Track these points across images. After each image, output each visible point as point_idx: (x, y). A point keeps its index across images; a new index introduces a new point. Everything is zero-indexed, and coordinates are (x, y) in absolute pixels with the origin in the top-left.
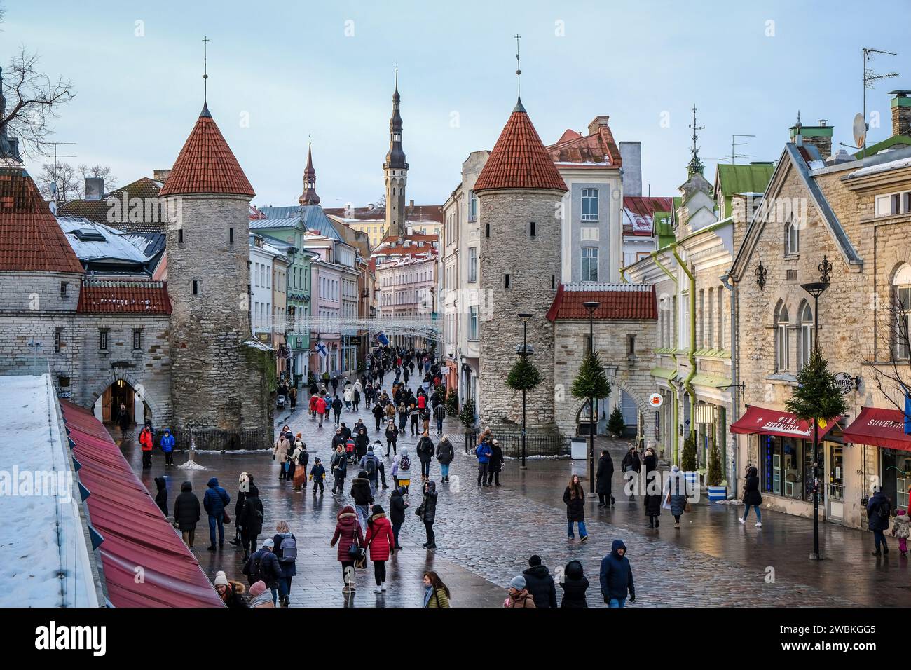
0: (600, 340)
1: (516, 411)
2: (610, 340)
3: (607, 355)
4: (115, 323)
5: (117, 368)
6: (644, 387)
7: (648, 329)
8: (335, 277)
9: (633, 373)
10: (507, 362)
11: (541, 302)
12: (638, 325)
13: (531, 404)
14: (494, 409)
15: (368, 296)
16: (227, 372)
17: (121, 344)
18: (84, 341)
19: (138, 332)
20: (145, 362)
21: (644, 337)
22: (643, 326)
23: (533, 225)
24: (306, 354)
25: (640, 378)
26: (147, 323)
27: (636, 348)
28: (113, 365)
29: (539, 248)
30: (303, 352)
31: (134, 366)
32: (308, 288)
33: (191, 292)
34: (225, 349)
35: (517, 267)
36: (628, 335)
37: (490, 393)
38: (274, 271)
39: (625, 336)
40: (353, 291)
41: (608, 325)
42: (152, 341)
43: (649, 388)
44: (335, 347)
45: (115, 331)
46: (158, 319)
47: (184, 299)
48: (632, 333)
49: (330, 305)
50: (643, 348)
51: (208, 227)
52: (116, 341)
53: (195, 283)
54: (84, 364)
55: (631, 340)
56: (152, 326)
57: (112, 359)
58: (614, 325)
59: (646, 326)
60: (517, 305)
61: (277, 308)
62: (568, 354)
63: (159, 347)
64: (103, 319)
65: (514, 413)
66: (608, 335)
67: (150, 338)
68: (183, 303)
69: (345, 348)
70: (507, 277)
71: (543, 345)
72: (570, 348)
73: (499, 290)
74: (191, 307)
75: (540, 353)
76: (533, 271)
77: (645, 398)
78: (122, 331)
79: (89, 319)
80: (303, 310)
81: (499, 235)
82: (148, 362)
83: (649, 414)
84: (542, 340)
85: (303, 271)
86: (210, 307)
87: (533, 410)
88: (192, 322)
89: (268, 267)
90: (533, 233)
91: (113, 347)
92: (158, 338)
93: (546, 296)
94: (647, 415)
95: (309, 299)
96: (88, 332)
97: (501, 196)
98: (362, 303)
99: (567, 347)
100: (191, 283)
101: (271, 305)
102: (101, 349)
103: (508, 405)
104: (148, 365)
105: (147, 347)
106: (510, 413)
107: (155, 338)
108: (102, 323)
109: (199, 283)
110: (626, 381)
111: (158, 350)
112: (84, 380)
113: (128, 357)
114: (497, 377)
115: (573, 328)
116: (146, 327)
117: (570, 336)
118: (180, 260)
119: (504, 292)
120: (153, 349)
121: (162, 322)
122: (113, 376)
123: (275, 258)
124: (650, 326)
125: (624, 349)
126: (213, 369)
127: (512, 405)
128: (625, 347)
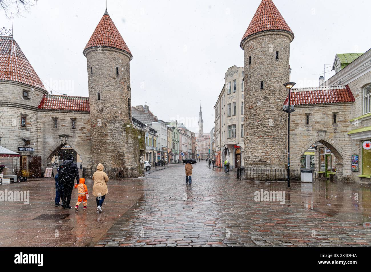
0: (315, 116)
1: (267, 156)
2: (321, 116)
3: (319, 125)
4: (61, 115)
5: (62, 137)
6: (343, 142)
7: (346, 109)
8: (186, 138)
9: (336, 134)
10: (262, 129)
11: (281, 96)
12: (339, 107)
13: (275, 152)
14: (254, 155)
15: (194, 144)
16: (116, 139)
17: (65, 126)
18: (44, 123)
19: (73, 120)
20: (77, 135)
21: (343, 113)
22: (343, 107)
23: (277, 53)
24: (178, 155)
25: (341, 136)
26: (78, 116)
27: (337, 120)
28: (60, 136)
29: (281, 66)
30: (177, 155)
31: (72, 137)
32: (178, 138)
33: (97, 98)
34: (115, 127)
35: (268, 77)
36: (333, 112)
37: (251, 147)
38: (168, 132)
39: (331, 113)
40: (191, 142)
41: (320, 108)
42: (81, 125)
43: (346, 142)
44: (186, 155)
45: (61, 119)
46: (84, 114)
47: (94, 102)
48: (336, 111)
49: (184, 144)
50: (343, 119)
51: (104, 65)
52: (62, 124)
53: (99, 94)
54: (44, 135)
55: (335, 116)
56: (81, 118)
57: (60, 133)
58: (324, 107)
59: (345, 106)
60: (268, 98)
61: (169, 142)
62: (295, 125)
63: (85, 128)
64: (54, 113)
65: (266, 157)
66: (320, 113)
67: (80, 123)
68: (93, 104)
69: (189, 155)
70: (262, 82)
71: (282, 120)
72: (296, 122)
73: (257, 90)
74: (97, 106)
75: (280, 124)
76: (277, 79)
77: (344, 148)
78: (65, 119)
79: (46, 113)
80: (177, 144)
81: (257, 60)
82: (79, 135)
83: (347, 157)
84: (281, 117)
85: (177, 134)
86: (107, 106)
87: (277, 155)
88: (98, 113)
89: (166, 130)
90: (277, 57)
91: (60, 127)
92: (84, 123)
93: (284, 93)
94: (346, 157)
95: (179, 141)
96: (46, 119)
97: (259, 38)
98: (193, 145)
99: (295, 121)
100: (97, 94)
101: (167, 141)
102: (54, 128)
103: (263, 152)
104: (79, 137)
105: (78, 128)
106: (264, 157)
107: (83, 123)
108: (54, 115)
109: (100, 94)
110: (332, 138)
111: (84, 129)
112: (44, 143)
113: (68, 132)
114: (256, 138)
115: (299, 111)
116: (77, 118)
117: (296, 115)
118: (92, 83)
119: (260, 91)
120: (82, 129)
121: (86, 116)
122: (60, 141)
123: (168, 128)
124: (347, 107)
125: (331, 120)
126: (109, 137)
127: (265, 153)
128: (331, 119)
